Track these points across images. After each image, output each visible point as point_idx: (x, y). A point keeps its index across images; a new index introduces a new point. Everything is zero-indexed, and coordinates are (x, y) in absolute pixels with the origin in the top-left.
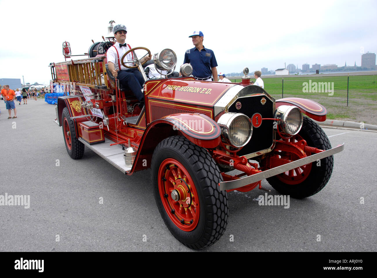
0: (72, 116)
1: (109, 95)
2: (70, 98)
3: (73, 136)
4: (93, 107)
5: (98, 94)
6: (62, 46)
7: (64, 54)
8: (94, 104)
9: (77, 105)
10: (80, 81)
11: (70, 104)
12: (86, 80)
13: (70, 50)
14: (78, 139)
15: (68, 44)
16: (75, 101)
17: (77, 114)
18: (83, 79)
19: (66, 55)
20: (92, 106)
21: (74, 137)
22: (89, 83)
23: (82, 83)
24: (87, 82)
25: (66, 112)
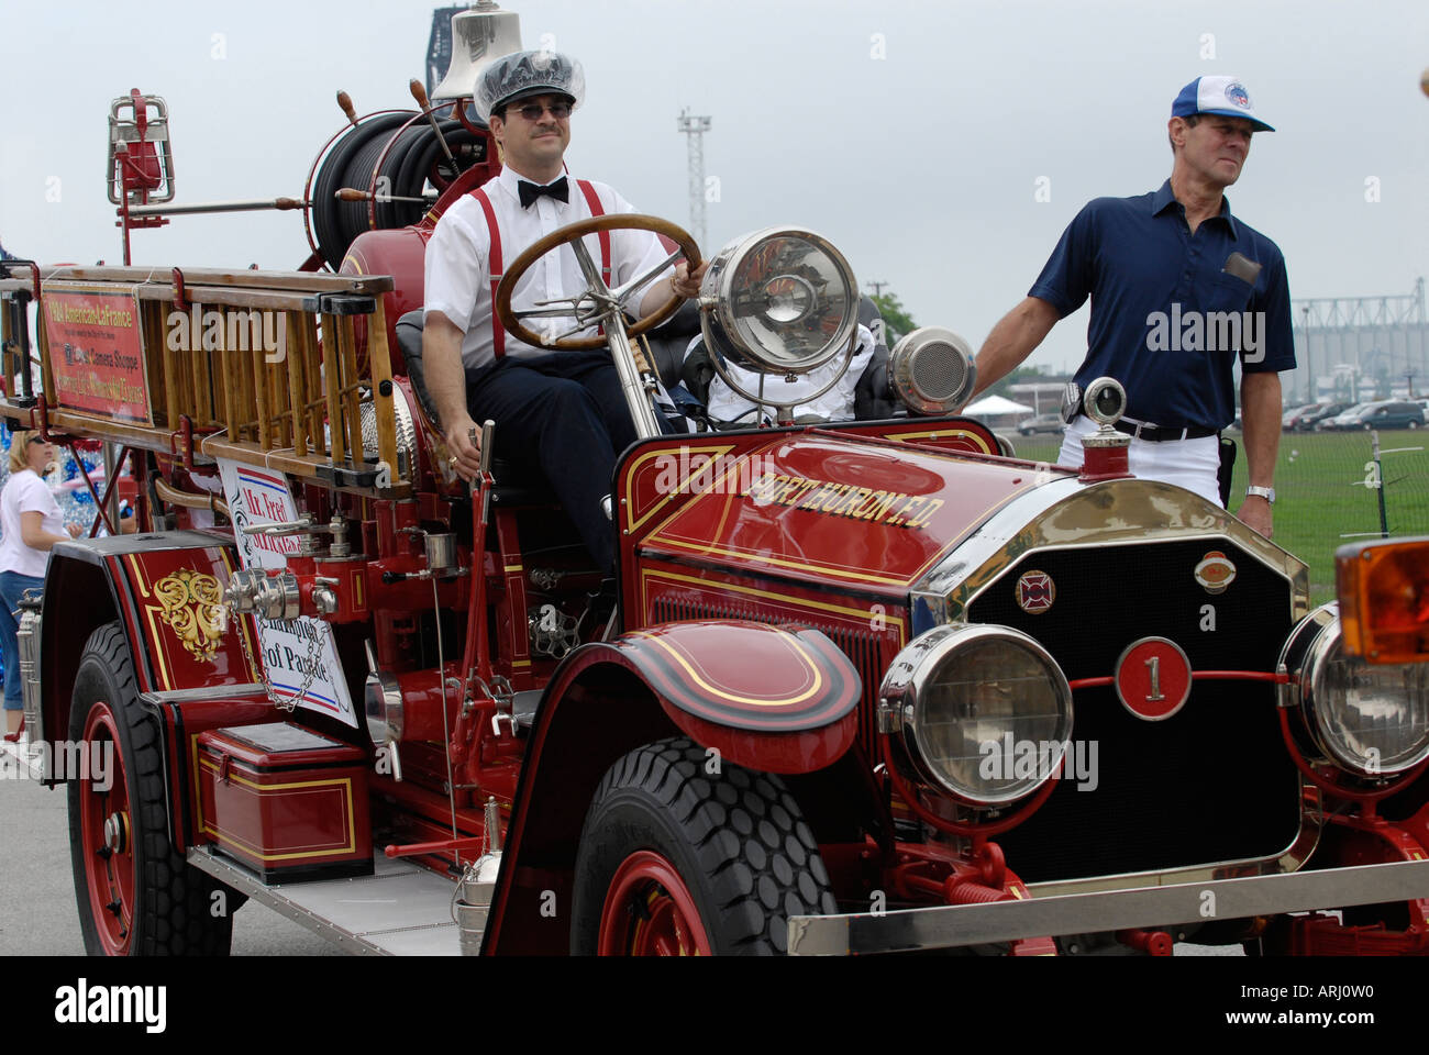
0: (156, 688)
1: (413, 529)
2: (146, 555)
3: (149, 835)
4: (296, 608)
5: (335, 524)
6: (108, 127)
7: (118, 193)
8: (307, 587)
9: (194, 607)
10: (228, 428)
11: (146, 594)
12: (267, 421)
13: (161, 162)
14: (184, 856)
15: (152, 113)
16: (185, 577)
17: (189, 670)
18: (245, 411)
19: (132, 208)
20: (292, 601)
21: (159, 846)
22: (287, 444)
23: (236, 440)
24: (270, 436)
25: (108, 656)
